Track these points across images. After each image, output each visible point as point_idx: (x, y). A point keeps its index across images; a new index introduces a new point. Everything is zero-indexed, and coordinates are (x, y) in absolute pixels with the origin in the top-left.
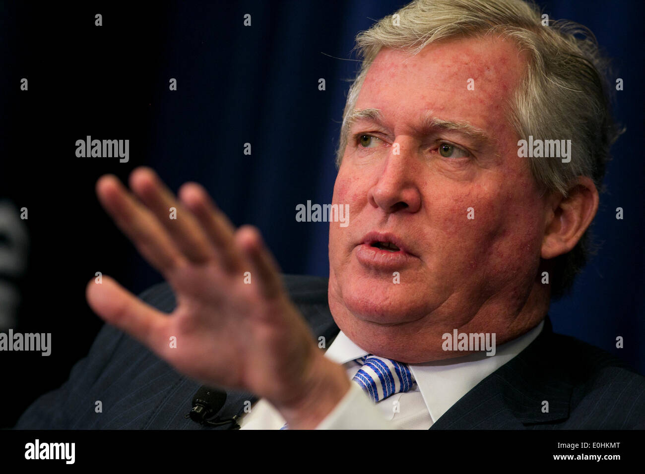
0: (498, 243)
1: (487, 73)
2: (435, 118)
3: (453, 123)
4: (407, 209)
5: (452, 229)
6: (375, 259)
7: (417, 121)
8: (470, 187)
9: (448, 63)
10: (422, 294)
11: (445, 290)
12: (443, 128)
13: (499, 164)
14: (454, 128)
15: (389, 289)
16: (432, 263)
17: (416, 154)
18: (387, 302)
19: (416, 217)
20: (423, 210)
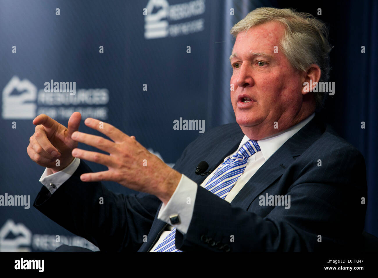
0: (283, 92)
1: (270, 35)
2: (253, 53)
3: (259, 53)
4: (250, 85)
5: (265, 90)
6: (242, 106)
7: (248, 55)
8: (269, 74)
9: (256, 34)
10: (260, 114)
11: (267, 111)
12: (256, 55)
13: (279, 65)
14: (260, 55)
15: (248, 115)
16: (261, 103)
17: (250, 66)
18: (248, 119)
19: (253, 87)
20: (255, 85)
